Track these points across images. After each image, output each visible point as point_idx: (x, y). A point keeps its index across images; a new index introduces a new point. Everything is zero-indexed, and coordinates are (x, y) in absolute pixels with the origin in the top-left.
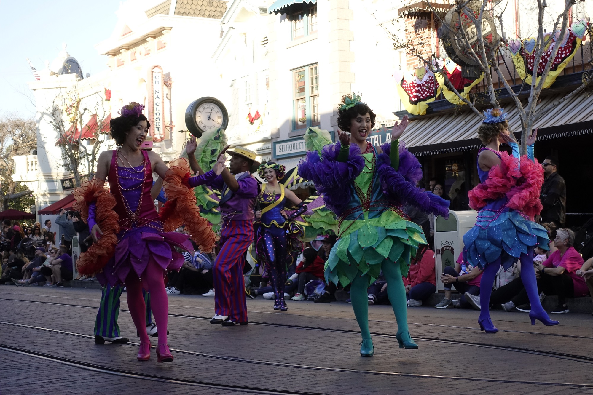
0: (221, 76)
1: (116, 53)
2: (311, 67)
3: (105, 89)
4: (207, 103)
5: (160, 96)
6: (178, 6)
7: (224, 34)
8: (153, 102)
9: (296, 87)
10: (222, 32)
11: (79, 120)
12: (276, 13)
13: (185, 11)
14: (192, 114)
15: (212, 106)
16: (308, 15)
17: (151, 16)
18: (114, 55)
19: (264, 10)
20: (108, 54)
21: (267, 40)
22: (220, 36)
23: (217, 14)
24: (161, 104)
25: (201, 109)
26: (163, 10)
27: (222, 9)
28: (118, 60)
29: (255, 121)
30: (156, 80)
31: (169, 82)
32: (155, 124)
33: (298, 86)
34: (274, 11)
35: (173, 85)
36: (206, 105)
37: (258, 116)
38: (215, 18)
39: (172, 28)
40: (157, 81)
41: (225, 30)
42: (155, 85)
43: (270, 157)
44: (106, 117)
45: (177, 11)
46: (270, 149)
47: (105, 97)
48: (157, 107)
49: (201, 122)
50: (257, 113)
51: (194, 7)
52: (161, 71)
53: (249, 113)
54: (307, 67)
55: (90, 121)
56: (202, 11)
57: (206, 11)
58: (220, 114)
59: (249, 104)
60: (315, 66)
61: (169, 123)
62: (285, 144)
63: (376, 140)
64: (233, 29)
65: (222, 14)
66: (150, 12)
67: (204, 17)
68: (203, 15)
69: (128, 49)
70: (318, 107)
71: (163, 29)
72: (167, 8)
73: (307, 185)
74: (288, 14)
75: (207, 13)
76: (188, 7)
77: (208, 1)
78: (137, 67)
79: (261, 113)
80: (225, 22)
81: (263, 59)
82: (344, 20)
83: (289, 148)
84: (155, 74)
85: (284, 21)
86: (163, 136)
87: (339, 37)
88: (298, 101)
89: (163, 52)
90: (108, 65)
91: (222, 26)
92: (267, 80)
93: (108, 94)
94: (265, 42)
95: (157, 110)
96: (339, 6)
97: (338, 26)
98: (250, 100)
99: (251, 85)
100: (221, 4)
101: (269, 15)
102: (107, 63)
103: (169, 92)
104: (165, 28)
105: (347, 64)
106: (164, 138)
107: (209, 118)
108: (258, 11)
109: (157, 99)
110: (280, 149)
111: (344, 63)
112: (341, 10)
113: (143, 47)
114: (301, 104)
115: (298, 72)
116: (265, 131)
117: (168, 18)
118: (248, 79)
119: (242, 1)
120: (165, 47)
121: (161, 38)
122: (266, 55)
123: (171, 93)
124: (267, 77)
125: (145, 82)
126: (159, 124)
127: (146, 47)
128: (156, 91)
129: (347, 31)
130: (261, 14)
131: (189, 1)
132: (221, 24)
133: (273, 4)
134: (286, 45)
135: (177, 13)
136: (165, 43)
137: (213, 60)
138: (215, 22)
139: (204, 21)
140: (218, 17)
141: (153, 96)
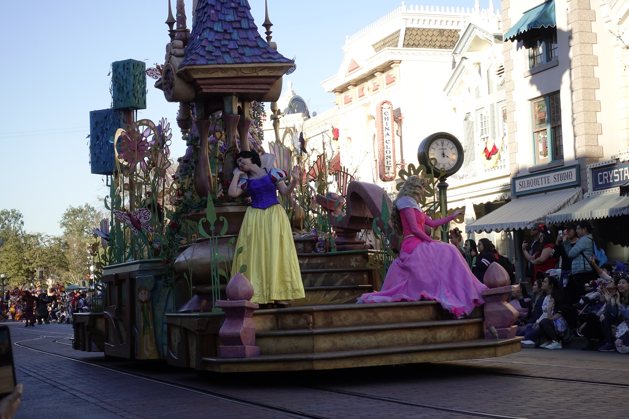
0: (455, 109)
1: (343, 89)
2: (552, 96)
3: (332, 127)
4: (441, 139)
5: (390, 132)
6: (408, 38)
7: (457, 65)
8: (383, 140)
9: (536, 118)
10: (454, 63)
11: (307, 161)
12: (513, 40)
13: (415, 43)
14: (425, 151)
15: (446, 142)
16: (546, 41)
17: (378, 50)
18: (342, 92)
19: (499, 38)
20: (335, 91)
21: (503, 69)
22: (451, 66)
23: (448, 44)
24: (391, 142)
25: (434, 145)
26: (391, 43)
27: (454, 39)
28: (346, 97)
29: (493, 157)
30: (385, 116)
31: (399, 118)
32: (386, 162)
33: (538, 117)
34: (510, 38)
35: (403, 121)
36: (439, 141)
37: (495, 150)
38: (446, 48)
39: (401, 61)
40: (387, 117)
41: (458, 60)
42: (385, 122)
43: (509, 194)
44: (334, 156)
45: (406, 43)
46: (510, 186)
47: (332, 136)
48: (387, 144)
50: (494, 147)
51: (424, 38)
52: (391, 106)
53: (486, 148)
54: (547, 97)
56: (433, 42)
57: (437, 41)
58: (455, 151)
59: (486, 138)
60: (556, 95)
61: (400, 161)
62: (526, 180)
63: (626, 173)
64: (466, 59)
65: (454, 44)
66: (378, 46)
67: (435, 48)
68: (434, 46)
69: (356, 85)
71: (392, 62)
72: (396, 40)
74: (525, 40)
75: (438, 44)
76: (418, 38)
77: (439, 30)
78: (365, 104)
79: (498, 147)
80: (458, 52)
81: (499, 90)
82: (587, 45)
83: (530, 184)
84: (384, 110)
85: (521, 49)
86: (394, 175)
87: (581, 63)
88: (539, 133)
89: (392, 87)
90: (335, 102)
91: (454, 57)
92: (503, 112)
93: (336, 133)
94: (501, 71)
95: (387, 148)
96: (581, 30)
97: (581, 51)
98: (486, 133)
99: (486, 118)
100: (453, 33)
101: (505, 42)
102: (334, 101)
103: (400, 128)
104: (394, 61)
105: (591, 91)
106: (395, 177)
107: (443, 155)
108: (492, 39)
109: (387, 136)
110: (520, 185)
111: (588, 90)
112: (583, 33)
113: (371, 83)
114: (542, 136)
115: (538, 102)
116: (503, 167)
117: (397, 51)
118: (483, 112)
119: (475, 29)
120: (394, 81)
121: (390, 72)
122: (502, 85)
123: (401, 129)
124: (504, 109)
125: (375, 119)
126: (390, 163)
127: (374, 82)
128: (386, 128)
129: (591, 56)
130: (496, 42)
131: (418, 32)
132: (453, 54)
133: (508, 31)
134: (524, 74)
135: (406, 45)
136: (395, 77)
137: (445, 93)
138: (446, 53)
139: (435, 52)
140: (449, 48)
141: (383, 134)
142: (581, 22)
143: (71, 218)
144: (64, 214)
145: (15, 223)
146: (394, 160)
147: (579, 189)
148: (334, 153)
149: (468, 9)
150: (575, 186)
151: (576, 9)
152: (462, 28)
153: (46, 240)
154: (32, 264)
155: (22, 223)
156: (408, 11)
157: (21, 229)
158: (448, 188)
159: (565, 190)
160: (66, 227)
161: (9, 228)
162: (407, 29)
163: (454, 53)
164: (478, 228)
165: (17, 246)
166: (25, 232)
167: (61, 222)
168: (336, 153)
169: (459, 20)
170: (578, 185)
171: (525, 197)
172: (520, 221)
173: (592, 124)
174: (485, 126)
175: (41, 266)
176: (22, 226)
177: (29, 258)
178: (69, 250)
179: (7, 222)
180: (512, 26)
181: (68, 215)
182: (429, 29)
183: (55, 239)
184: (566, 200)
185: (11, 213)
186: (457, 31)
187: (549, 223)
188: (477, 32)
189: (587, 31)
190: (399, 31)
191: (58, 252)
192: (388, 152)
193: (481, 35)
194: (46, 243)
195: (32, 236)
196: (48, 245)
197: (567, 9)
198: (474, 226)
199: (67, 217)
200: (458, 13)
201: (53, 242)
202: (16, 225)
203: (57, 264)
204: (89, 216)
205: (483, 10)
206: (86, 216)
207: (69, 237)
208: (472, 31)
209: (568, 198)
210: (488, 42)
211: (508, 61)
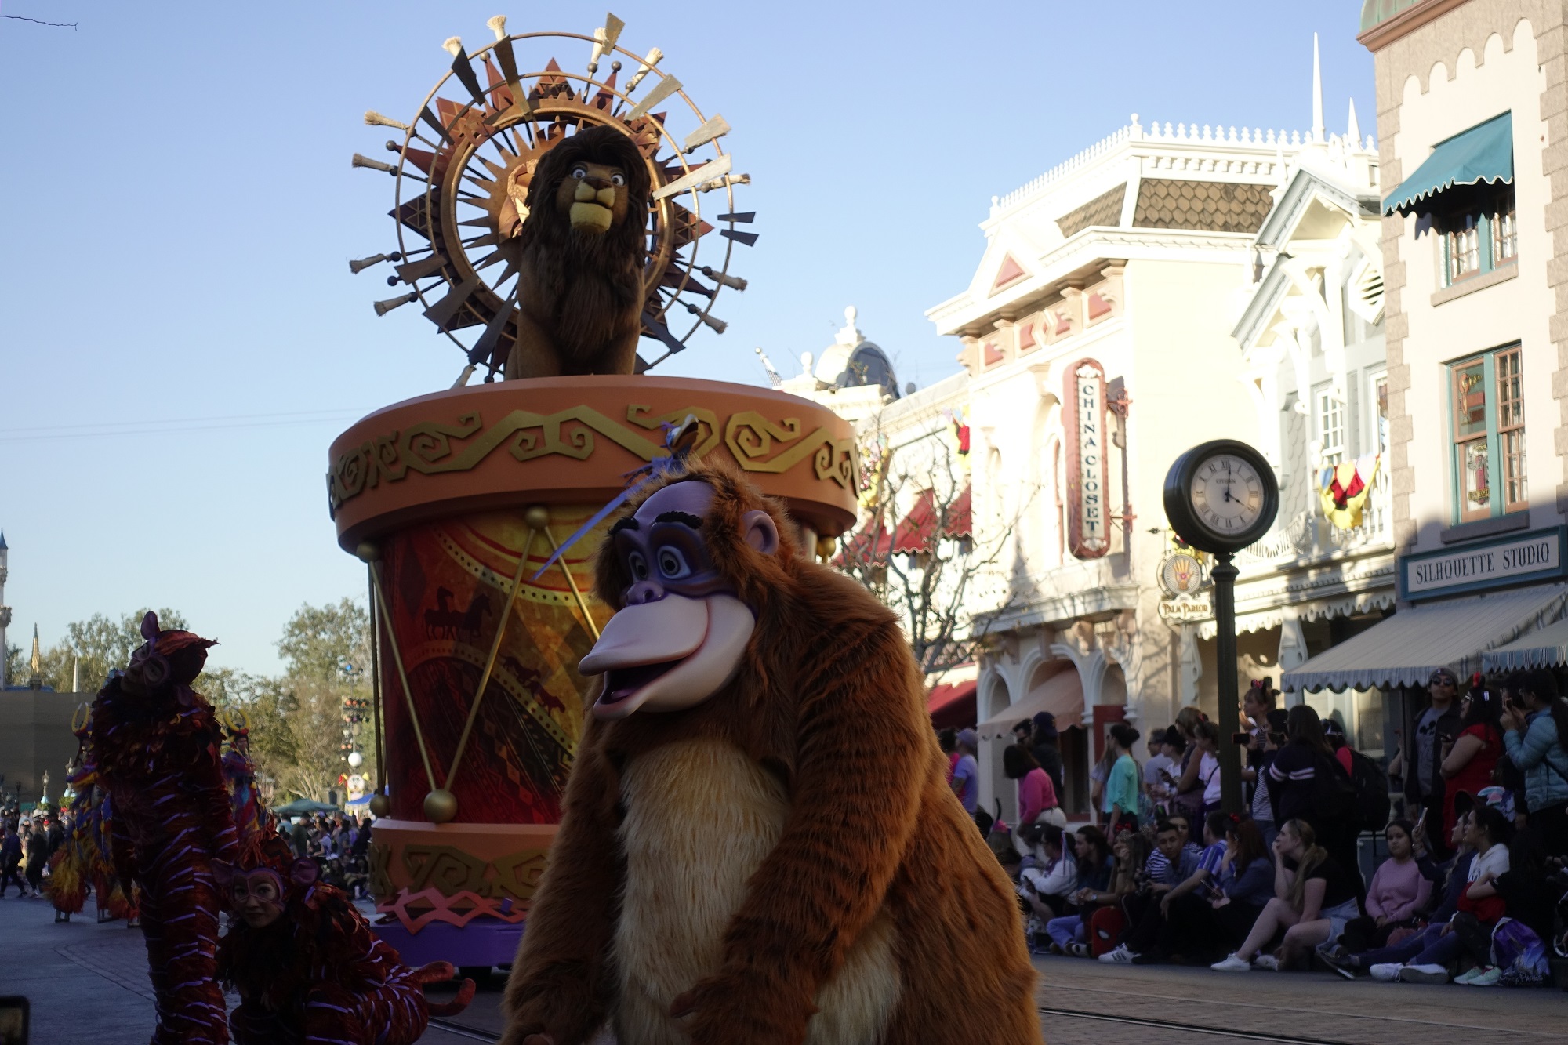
0: (1258, 382)
1: (982, 329)
2: (1502, 354)
3: (955, 423)
4: (1222, 458)
5: (1097, 438)
6: (1144, 204)
7: (1265, 273)
8: (1079, 455)
9: (1461, 407)
10: (1260, 267)
11: (889, 505)
12: (1405, 213)
13: (1162, 216)
14: (1182, 485)
15: (1235, 463)
16: (1490, 217)
17: (1071, 231)
18: (978, 336)
19: (1370, 207)
20: (962, 332)
21: (1381, 285)
22: (1252, 276)
23: (1245, 221)
24: (1099, 462)
25: (1204, 472)
26: (1103, 215)
27: (1260, 208)
28: (989, 348)
29: (1351, 501)
30: (1086, 396)
31: (1120, 402)
32: (1085, 510)
33: (1465, 404)
34: (1399, 208)
35: (1131, 409)
36: (1217, 462)
37: (1357, 484)
38: (1240, 231)
39: (1127, 260)
40: (1089, 400)
41: (1269, 259)
42: (1083, 412)
43: (1392, 597)
44: (956, 496)
45: (1141, 217)
46: (1393, 576)
47: (955, 444)
48: (1089, 467)
49: (1205, 506)
50: (1356, 478)
51: (1184, 204)
52: (1099, 374)
53: (1335, 481)
54: (1491, 355)
55: (916, 508)
56: (1206, 214)
57: (1218, 213)
58: (1256, 486)
59: (1335, 458)
60: (1513, 350)
61: (1122, 509)
62: (1433, 561)
64: (1289, 257)
65: (1261, 222)
66: (1070, 222)
67: (1212, 229)
68: (1210, 226)
69: (1013, 319)
70: (1520, 461)
71: (1105, 263)
72: (1115, 209)
73: (1495, 670)
74: (1435, 214)
75: (1220, 219)
76: (1171, 204)
77: (1222, 186)
78: (1037, 366)
79: (1366, 480)
80: (1269, 240)
81: (1370, 336)
83: (1444, 572)
84: (1082, 383)
85: (1426, 234)
86: (1105, 543)
88: (1468, 446)
89: (1105, 324)
90: (961, 360)
91: (1259, 252)
92: (1380, 392)
93: (963, 433)
94: (1375, 290)
95: (1089, 476)
98: (1335, 444)
99: (1338, 405)
100: (1257, 194)
101: (1387, 218)
102: (959, 357)
103: (1121, 427)
104: (1111, 262)
106: (1107, 548)
107: (1228, 496)
108: (1355, 210)
109: (1090, 446)
110: (1420, 574)
113: (1053, 313)
114: (1476, 453)
115: (1467, 368)
116: (1377, 528)
117: (1118, 236)
118: (1330, 392)
119: (1312, 184)
120: (1109, 310)
121: (1100, 289)
122: (1377, 325)
123: (1125, 430)
124: (1382, 384)
125: (1059, 403)
126: (1095, 512)
127: (1060, 311)
128: (1087, 427)
130: (1364, 217)
131: (1172, 190)
132: (1257, 246)
133: (1394, 189)
134: (1433, 297)
135: (1141, 221)
136: (1110, 301)
137: (1236, 342)
138: (1240, 242)
139: (1211, 241)
140: (1248, 229)
141: (1079, 440)
143: (306, 634)
144: (290, 623)
146: (1106, 505)
147: (1565, 588)
148: (957, 486)
149: (1296, 135)
150: (1555, 580)
152: (1280, 181)
153: (244, 686)
156: (1147, 139)
158: (1238, 578)
159: (1531, 589)
160: (294, 655)
162: (1145, 182)
163: (1261, 243)
164: (1311, 679)
167: (282, 645)
168: (961, 487)
169: (1272, 160)
170: (1564, 579)
171: (1431, 605)
172: (1416, 666)
174: (1335, 425)
178: (299, 714)
180: (1405, 177)
181: (299, 626)
182: (1199, 183)
183: (266, 685)
184: (1531, 614)
186: (1269, 188)
187: (1488, 669)
188: (1316, 193)
190: (1123, 187)
191: (271, 716)
193: (1328, 201)
194: (244, 695)
196: (247, 701)
197: (1543, 139)
198: (1302, 676)
200: (1270, 144)
201: (259, 691)
203: (268, 747)
204: (351, 630)
205: (1333, 136)
206: (344, 629)
207: (300, 682)
208: (1307, 188)
209: (1538, 610)
210: (1342, 215)
211: (1394, 264)
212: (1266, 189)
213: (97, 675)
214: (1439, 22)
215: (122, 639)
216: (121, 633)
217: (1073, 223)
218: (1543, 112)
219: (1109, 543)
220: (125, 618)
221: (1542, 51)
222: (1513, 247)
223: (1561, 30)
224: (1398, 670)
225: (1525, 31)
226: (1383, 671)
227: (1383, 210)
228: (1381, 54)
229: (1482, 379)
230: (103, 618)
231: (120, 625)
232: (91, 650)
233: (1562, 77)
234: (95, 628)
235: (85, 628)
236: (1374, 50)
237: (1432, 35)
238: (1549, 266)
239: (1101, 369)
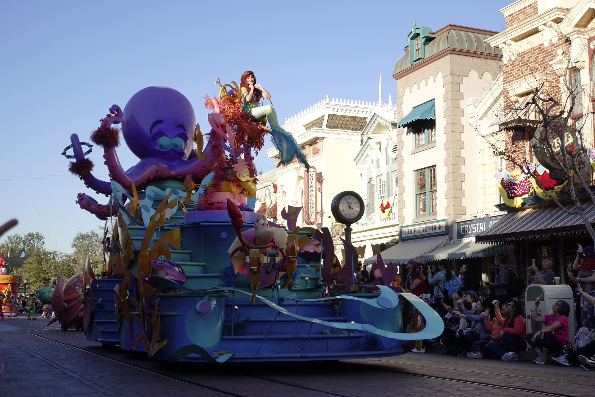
0: (361, 175)
2: (431, 169)
3: (273, 184)
4: (348, 196)
5: (314, 189)
6: (330, 121)
7: (364, 143)
8: (309, 194)
9: (419, 184)
10: (362, 141)
12: (404, 127)
14: (336, 204)
15: (352, 198)
16: (428, 129)
17: (308, 129)
19: (394, 125)
21: (397, 148)
22: (360, 144)
23: (359, 128)
24: (314, 197)
25: (343, 200)
26: (317, 124)
27: (363, 124)
29: (386, 210)
31: (321, 179)
32: (310, 210)
34: (402, 126)
35: (324, 181)
37: (388, 205)
38: (357, 130)
39: (324, 138)
40: (312, 178)
41: (365, 139)
42: (310, 182)
43: (397, 238)
44: (272, 205)
45: (328, 125)
46: (398, 232)
47: (273, 190)
48: (311, 198)
49: (343, 210)
50: (388, 204)
51: (341, 122)
52: (315, 170)
53: (382, 204)
54: (428, 169)
55: (260, 209)
56: (347, 125)
57: (351, 125)
58: (358, 205)
59: (383, 197)
60: (434, 168)
61: (320, 210)
62: (409, 228)
63: (481, 227)
64: (371, 139)
65: (363, 128)
66: (308, 126)
67: (349, 130)
68: (348, 129)
70: (435, 200)
71: (318, 138)
72: (321, 123)
73: (426, 260)
74: (413, 128)
75: (351, 127)
76: (337, 122)
77: (352, 117)
78: (297, 167)
79: (391, 204)
80: (365, 133)
81: (393, 162)
82: (457, 133)
83: (412, 231)
84: (310, 173)
85: (410, 134)
86: (315, 220)
87: (452, 146)
88: (420, 195)
89: (317, 157)
91: (362, 137)
92: (396, 179)
93: (275, 187)
94: (395, 149)
95: (311, 201)
96: (453, 122)
97: (452, 137)
98: (383, 194)
99: (384, 182)
100: (362, 120)
101: (399, 128)
102: (274, 164)
103: (321, 187)
104: (319, 138)
105: (458, 166)
106: (316, 222)
107: (350, 207)
108: (390, 126)
109: (312, 192)
110: (405, 232)
111: (456, 166)
112: (454, 124)
114: (423, 197)
115: (420, 173)
116: (394, 218)
117: (322, 131)
118: (382, 178)
119: (378, 118)
120: (319, 152)
121: (316, 146)
122: (396, 159)
124: (396, 176)
125: (303, 179)
126: (313, 211)
128: (311, 186)
129: (459, 141)
130: (392, 128)
131: (338, 118)
133: (401, 120)
134: (411, 152)
135: (328, 126)
136: (319, 149)
137: (355, 163)
138: (357, 134)
139: (349, 133)
140: (359, 130)
141: (308, 190)
142: (453, 117)
143: (80, 241)
144: (75, 238)
145: (38, 243)
146: (316, 209)
147: (447, 237)
148: (272, 202)
149: (374, 103)
150: (444, 235)
151: (450, 107)
152: (369, 116)
153: (60, 256)
154: (48, 273)
155: (43, 243)
156: (331, 103)
157: (42, 248)
158: (352, 232)
159: (437, 237)
160: (76, 247)
161: (33, 246)
162: (330, 115)
163: (363, 134)
164: (374, 261)
165: (37, 260)
166: (45, 249)
167: (72, 244)
168: (274, 203)
169: (367, 110)
170: (447, 234)
171: (409, 241)
172: (404, 258)
173: (458, 190)
174: (383, 188)
175: (55, 276)
176: (43, 245)
177: (46, 269)
178: (77, 265)
179: (32, 241)
180: (404, 116)
181: (78, 238)
182: (345, 116)
183: (67, 256)
184: (437, 245)
185: (35, 236)
187: (424, 260)
188: (379, 120)
189: (457, 123)
190: (324, 116)
191: (68, 265)
192: (312, 204)
193: (382, 122)
194: (60, 259)
195: (50, 253)
196: (61, 261)
197: (444, 107)
198: (371, 260)
199: (77, 240)
200: (367, 106)
201: (64, 258)
202: (39, 244)
203: (67, 274)
204: (94, 240)
205: (385, 104)
206: (91, 240)
207: (78, 255)
208: (376, 119)
209: (439, 243)
210: (387, 127)
211: (401, 142)
212: (365, 118)
213: (16, 252)
214: (415, 72)
215: (23, 241)
216: (23, 239)
217: (309, 126)
218: (444, 99)
219: (316, 220)
220: (25, 235)
221: (444, 82)
222: (435, 138)
223: (450, 76)
224: (398, 260)
225: (440, 75)
226: (394, 260)
227: (398, 126)
228: (398, 81)
229: (425, 176)
230: (18, 235)
231: (23, 237)
232: (14, 244)
233: (450, 89)
234: (15, 238)
235: (12, 238)
236: (397, 80)
237: (413, 76)
238: (445, 144)
239: (316, 169)
